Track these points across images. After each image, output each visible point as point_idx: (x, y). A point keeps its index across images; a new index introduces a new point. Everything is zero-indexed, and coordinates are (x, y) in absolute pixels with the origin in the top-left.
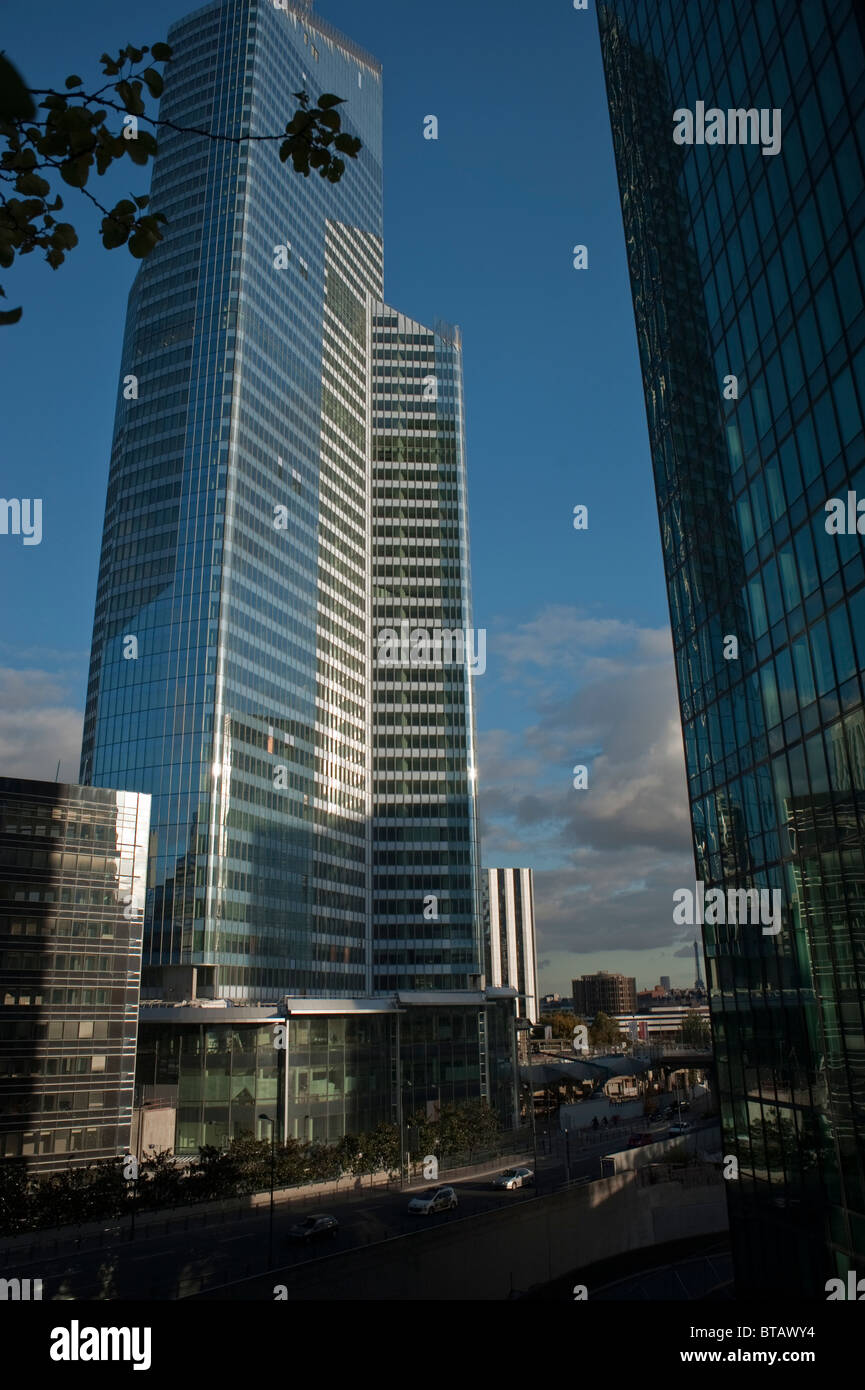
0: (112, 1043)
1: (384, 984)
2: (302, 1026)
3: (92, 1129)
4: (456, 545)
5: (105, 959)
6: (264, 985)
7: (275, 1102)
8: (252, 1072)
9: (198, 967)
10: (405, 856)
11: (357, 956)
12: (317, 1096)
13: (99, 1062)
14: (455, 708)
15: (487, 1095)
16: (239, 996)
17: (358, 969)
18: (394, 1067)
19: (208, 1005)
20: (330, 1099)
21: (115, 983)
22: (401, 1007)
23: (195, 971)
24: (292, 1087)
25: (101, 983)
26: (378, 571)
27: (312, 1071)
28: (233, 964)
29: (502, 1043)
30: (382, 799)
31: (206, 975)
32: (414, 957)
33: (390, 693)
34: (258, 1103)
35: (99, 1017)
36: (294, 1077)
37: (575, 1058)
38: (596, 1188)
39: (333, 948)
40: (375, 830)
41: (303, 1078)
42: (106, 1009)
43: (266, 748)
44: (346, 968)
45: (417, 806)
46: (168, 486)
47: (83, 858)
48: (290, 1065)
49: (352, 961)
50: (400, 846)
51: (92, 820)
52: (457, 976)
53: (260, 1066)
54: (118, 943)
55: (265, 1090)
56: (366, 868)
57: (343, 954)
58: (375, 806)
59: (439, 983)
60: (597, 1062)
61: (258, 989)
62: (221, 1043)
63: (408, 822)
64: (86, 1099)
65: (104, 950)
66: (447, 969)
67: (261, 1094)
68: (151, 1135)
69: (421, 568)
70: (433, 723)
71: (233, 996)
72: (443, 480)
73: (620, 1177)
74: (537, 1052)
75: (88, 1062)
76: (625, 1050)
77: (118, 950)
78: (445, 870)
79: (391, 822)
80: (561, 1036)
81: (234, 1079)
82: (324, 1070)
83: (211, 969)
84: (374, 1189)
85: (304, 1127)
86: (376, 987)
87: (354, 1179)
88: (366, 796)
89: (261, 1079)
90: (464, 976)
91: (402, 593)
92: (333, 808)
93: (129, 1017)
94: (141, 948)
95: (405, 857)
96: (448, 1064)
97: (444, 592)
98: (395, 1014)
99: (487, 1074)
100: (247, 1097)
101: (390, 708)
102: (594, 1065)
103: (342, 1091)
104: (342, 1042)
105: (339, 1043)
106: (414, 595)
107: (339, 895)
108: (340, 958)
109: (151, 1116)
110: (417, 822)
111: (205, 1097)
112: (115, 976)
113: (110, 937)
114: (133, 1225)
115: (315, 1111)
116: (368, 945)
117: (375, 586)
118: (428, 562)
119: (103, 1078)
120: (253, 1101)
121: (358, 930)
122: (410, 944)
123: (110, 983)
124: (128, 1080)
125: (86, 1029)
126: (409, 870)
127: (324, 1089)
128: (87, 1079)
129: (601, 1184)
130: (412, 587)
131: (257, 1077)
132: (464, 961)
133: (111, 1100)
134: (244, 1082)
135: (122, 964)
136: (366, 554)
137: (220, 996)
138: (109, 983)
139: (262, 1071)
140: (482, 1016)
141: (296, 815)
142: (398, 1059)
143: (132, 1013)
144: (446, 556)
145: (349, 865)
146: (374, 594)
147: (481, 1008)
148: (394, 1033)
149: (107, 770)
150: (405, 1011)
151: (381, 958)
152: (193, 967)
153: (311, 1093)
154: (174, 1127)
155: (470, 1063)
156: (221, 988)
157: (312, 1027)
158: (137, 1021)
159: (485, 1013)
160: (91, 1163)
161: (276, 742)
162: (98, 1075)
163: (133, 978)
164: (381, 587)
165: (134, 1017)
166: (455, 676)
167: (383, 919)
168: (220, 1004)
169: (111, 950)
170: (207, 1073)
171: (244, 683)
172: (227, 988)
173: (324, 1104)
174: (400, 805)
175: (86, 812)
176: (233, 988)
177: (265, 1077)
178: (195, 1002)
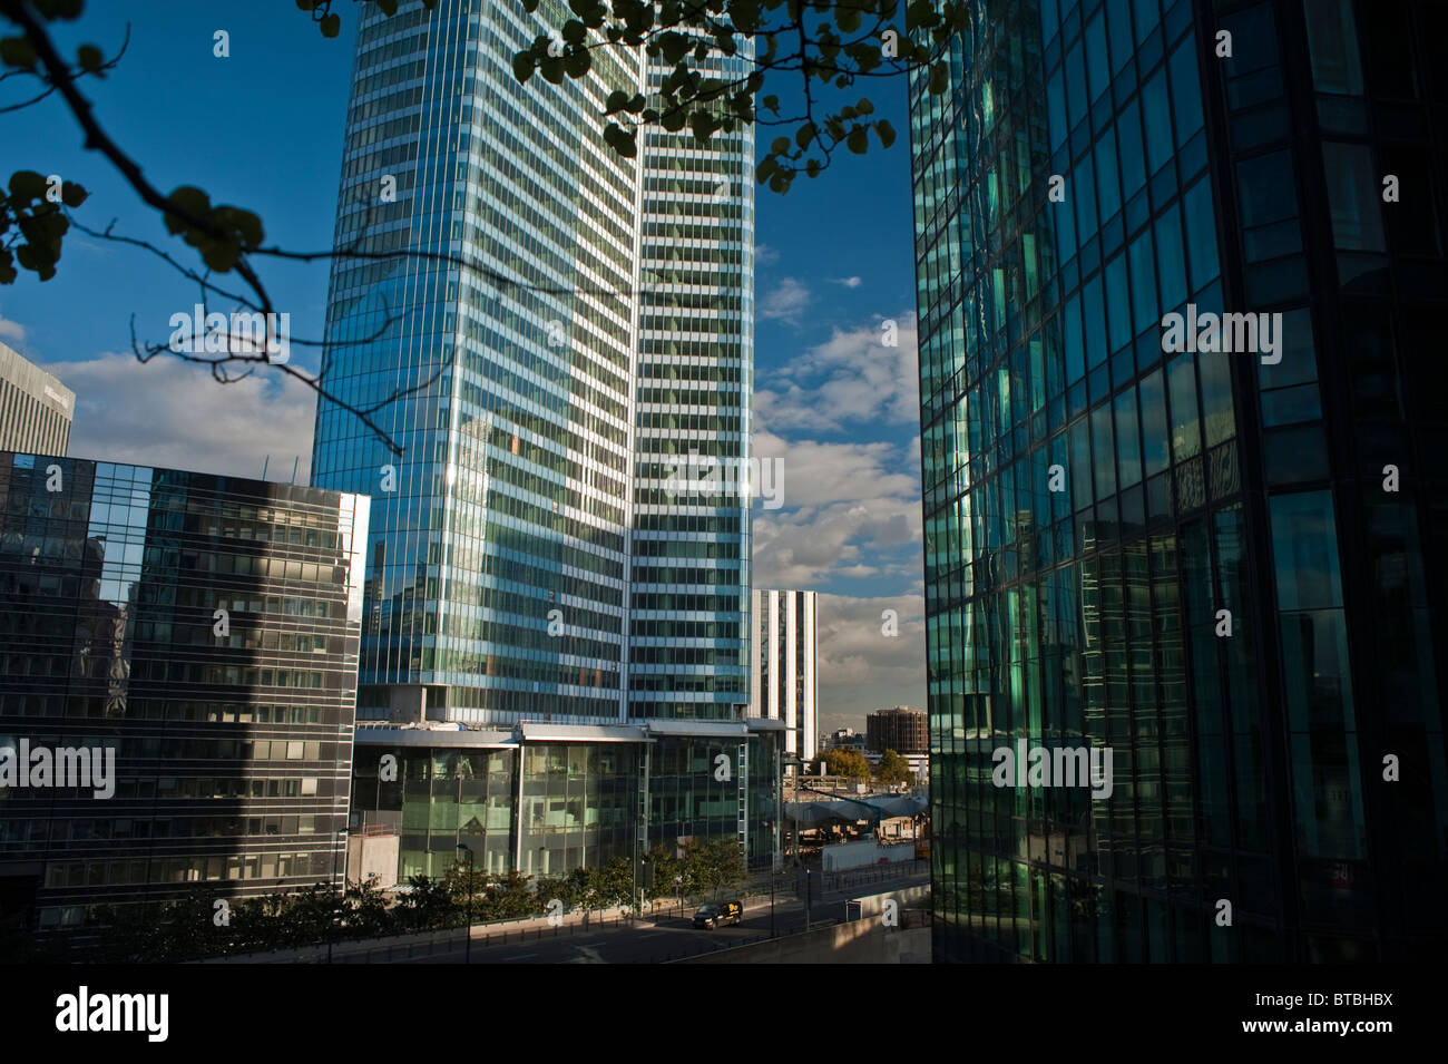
0: (323, 765)
1: (640, 710)
2: (539, 753)
3: (302, 854)
4: (738, 225)
5: (318, 675)
6: (503, 708)
7: (508, 832)
8: (482, 800)
9: (427, 687)
10: (667, 573)
11: (610, 680)
12: (554, 828)
13: (309, 785)
14: (730, 411)
15: (745, 832)
16: (474, 719)
17: (610, 694)
18: (643, 800)
19: (437, 727)
20: (569, 831)
21: (328, 702)
22: (652, 736)
23: (424, 691)
24: (526, 816)
25: (312, 701)
26: (648, 252)
27: (549, 801)
28: (468, 684)
29: (765, 778)
30: (644, 509)
31: (437, 696)
32: (676, 684)
33: (657, 391)
34: (489, 833)
35: (310, 737)
36: (528, 808)
37: (848, 796)
38: (840, 931)
39: (582, 672)
40: (634, 543)
41: (539, 808)
42: (319, 729)
43: (510, 450)
44: (596, 693)
45: (683, 518)
46: (404, 147)
47: (293, 566)
48: (525, 794)
49: (605, 685)
50: (662, 562)
51: (304, 523)
52: (720, 705)
53: (493, 794)
54: (331, 658)
55: (496, 819)
56: (624, 585)
57: (594, 678)
58: (636, 517)
59: (700, 711)
60: (869, 802)
61: (496, 712)
62: (451, 768)
63: (673, 536)
64: (297, 823)
65: (315, 665)
66: (709, 697)
67: (491, 824)
68: (371, 863)
69: (697, 250)
70: (704, 427)
71: (466, 719)
72: (727, 150)
73: (867, 921)
74: (805, 789)
75: (298, 784)
76: (905, 789)
77: (331, 666)
78: (711, 590)
79: (653, 536)
80: (838, 773)
81: (463, 807)
82: (562, 800)
83: (442, 690)
84: (602, 925)
85: (538, 860)
86: (630, 715)
87: (582, 914)
88: (628, 507)
89: (492, 808)
90: (728, 706)
91: (675, 278)
92: (586, 518)
93: (343, 738)
94: (357, 664)
95: (667, 575)
96: (703, 799)
97: (723, 279)
98: (644, 744)
99: (746, 810)
100: (476, 826)
101: (656, 408)
102: (866, 805)
103: (582, 823)
104: (584, 770)
105: (580, 772)
106: (688, 281)
107: (592, 613)
108: (591, 682)
109: (371, 843)
110: (682, 536)
111: (432, 825)
112: (329, 693)
113: (322, 651)
114: (330, 955)
115: (551, 843)
116: (623, 669)
117: (644, 270)
118: (706, 244)
119: (314, 802)
120: (483, 830)
121: (612, 652)
122: (670, 669)
123: (323, 701)
124: (342, 804)
125: (295, 749)
126: (671, 589)
127: (562, 821)
128: (298, 802)
129: (845, 927)
130: (686, 272)
131: (488, 805)
132: (728, 690)
133: (323, 825)
134: (473, 810)
135: (335, 681)
136: (635, 232)
137: (452, 718)
138: (321, 701)
139: (493, 799)
140: (743, 749)
141: (543, 524)
142: (646, 791)
143: (347, 734)
144: (726, 238)
145: (602, 580)
146: (643, 279)
147: (742, 740)
148: (643, 764)
149: (332, 468)
150: (655, 740)
151: (637, 683)
152: (422, 686)
153: (547, 823)
154: (397, 855)
155: (727, 798)
156: (453, 709)
157: (550, 754)
158: (352, 742)
159: (746, 746)
160: (289, 890)
161: (522, 442)
162: (309, 799)
163: (349, 697)
164: (651, 271)
165: (349, 738)
166: (731, 375)
167: (641, 641)
168: (452, 727)
169: (323, 666)
170: (433, 800)
171: (486, 375)
172: (460, 710)
173: (561, 836)
174: (664, 517)
175: (295, 514)
176: (467, 710)
177: (497, 805)
178: (423, 724)
